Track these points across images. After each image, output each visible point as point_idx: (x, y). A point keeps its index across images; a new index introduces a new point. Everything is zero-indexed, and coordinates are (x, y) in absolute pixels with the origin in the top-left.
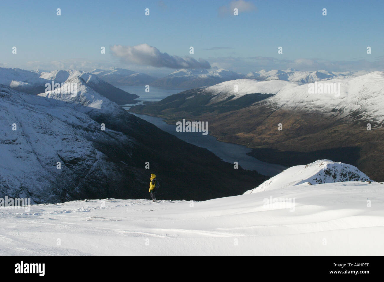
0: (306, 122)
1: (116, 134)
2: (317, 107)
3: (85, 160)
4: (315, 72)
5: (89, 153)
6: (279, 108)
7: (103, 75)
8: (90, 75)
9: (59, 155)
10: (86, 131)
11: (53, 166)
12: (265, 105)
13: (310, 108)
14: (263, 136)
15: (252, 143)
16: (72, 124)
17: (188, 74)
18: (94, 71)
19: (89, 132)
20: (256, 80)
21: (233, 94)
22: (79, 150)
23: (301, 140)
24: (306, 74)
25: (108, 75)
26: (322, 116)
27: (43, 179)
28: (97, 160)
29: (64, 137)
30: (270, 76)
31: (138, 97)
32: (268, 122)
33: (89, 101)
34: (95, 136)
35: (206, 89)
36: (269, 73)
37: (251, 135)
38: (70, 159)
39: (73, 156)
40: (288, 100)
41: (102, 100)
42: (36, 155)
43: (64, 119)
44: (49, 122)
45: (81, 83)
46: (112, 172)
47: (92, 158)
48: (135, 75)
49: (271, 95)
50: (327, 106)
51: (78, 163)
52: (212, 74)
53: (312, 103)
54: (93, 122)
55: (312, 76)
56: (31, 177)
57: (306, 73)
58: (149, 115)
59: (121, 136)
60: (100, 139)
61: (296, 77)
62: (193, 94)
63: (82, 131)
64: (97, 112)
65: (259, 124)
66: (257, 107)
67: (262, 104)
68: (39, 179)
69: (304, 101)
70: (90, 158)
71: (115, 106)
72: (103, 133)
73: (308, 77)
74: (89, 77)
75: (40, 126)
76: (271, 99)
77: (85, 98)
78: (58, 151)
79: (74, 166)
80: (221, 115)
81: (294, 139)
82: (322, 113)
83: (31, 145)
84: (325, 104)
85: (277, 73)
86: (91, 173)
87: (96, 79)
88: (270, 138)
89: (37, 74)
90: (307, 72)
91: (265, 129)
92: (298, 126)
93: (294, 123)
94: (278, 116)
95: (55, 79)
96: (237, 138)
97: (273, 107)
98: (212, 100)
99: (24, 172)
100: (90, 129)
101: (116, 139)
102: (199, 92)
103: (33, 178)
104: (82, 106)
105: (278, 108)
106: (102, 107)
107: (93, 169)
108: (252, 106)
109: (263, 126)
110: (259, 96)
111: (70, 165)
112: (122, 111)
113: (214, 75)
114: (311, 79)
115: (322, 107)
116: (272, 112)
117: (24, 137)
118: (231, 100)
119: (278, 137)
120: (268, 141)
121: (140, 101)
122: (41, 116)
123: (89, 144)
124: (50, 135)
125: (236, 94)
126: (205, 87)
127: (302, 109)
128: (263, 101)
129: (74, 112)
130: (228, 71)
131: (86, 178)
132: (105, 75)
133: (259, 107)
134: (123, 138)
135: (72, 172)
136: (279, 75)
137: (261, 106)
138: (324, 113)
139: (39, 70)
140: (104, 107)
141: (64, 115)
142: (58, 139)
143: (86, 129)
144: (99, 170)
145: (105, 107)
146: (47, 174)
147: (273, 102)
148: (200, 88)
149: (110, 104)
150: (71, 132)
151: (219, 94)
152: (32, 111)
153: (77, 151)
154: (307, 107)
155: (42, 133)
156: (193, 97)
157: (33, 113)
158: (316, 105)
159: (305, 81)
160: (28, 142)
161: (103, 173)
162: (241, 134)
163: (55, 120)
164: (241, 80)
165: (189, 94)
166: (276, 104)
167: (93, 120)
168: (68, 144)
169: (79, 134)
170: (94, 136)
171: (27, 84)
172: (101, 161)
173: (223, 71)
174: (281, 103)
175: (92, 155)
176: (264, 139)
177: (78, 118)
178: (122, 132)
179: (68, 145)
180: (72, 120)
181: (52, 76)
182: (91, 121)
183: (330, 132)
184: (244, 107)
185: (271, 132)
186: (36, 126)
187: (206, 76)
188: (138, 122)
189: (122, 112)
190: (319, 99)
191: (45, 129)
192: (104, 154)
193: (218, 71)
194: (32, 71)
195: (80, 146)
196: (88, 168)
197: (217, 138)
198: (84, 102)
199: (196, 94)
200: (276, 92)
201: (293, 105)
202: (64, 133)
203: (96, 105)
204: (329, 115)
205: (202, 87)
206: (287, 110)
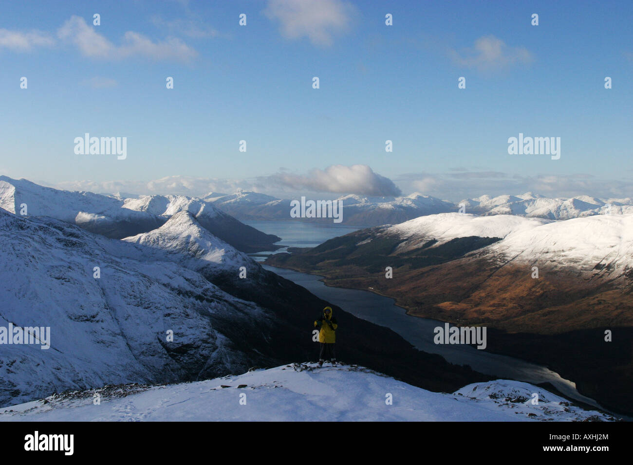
0: (552, 286)
1: (246, 305)
2: (571, 261)
3: (198, 347)
4: (571, 200)
5: (205, 337)
6: (508, 261)
7: (223, 203)
8: (203, 203)
9: (159, 339)
10: (199, 301)
11: (150, 357)
12: (485, 256)
13: (560, 263)
14: (483, 308)
15: (464, 319)
16: (177, 289)
17: (361, 202)
18: (208, 196)
19: (205, 302)
20: (472, 215)
21: (433, 237)
22: (189, 332)
23: (545, 315)
24: (557, 203)
25: (230, 203)
26: (578, 276)
27: (135, 376)
28: (217, 348)
29: (168, 312)
30: (496, 206)
31: (279, 239)
32: (490, 284)
33: (203, 250)
34: (213, 308)
35: (391, 229)
36: (495, 201)
37: (462, 305)
38: (177, 346)
39: (181, 341)
40: (523, 248)
41: (223, 250)
42: (125, 339)
43: (166, 280)
44: (145, 288)
45: (191, 222)
46: (239, 367)
47: (209, 345)
48: (275, 203)
49: (496, 240)
50: (586, 259)
51: (189, 352)
52: (401, 202)
53: (563, 254)
54: (209, 285)
55: (565, 206)
56: (118, 372)
57: (556, 201)
58: (297, 271)
59: (253, 308)
60: (220, 314)
61: (539, 208)
62: (369, 236)
63: (192, 299)
64: (215, 268)
65: (476, 287)
66: (472, 260)
67: (480, 255)
68: (131, 376)
69: (549, 251)
70: (207, 345)
71: (244, 258)
72: (225, 303)
73: (559, 208)
74: (201, 206)
75: (133, 293)
76: (495, 247)
77: (197, 245)
78: (158, 333)
79: (182, 358)
80: (415, 272)
81: (533, 314)
82: (578, 270)
83: (118, 324)
84: (583, 256)
85: (509, 201)
86: (208, 368)
87: (212, 210)
88: (494, 311)
89: (118, 201)
90: (557, 199)
91: (486, 297)
92: (539, 292)
93: (533, 287)
94: (507, 274)
95: (148, 209)
96: (440, 310)
97: (499, 260)
98: (401, 247)
99: (108, 365)
100: (206, 297)
101: (246, 314)
102: (378, 233)
103: (121, 375)
104: (193, 259)
105: (506, 262)
106: (224, 260)
107: (210, 362)
108: (464, 257)
109: (481, 291)
110: (477, 241)
111: (176, 356)
112: (254, 266)
113: (404, 204)
114: (565, 211)
115: (579, 262)
116: (497, 268)
117: (109, 310)
118: (430, 247)
119: (507, 310)
120: (490, 317)
121: (284, 247)
122: (134, 279)
123: (205, 323)
124: (147, 308)
125: (439, 238)
126: (389, 225)
127: (546, 264)
128: (483, 249)
129: (182, 270)
130: (427, 197)
131: (199, 375)
132: (226, 202)
133: (475, 259)
134: (257, 311)
135: (179, 366)
136: (511, 205)
137: (479, 258)
138: (582, 271)
139: (120, 193)
140: (226, 260)
141: (166, 275)
142: (159, 314)
143: (199, 298)
144: (220, 363)
145: (228, 260)
146: (142, 368)
147: (499, 252)
148: (380, 226)
149: (235, 255)
150: (179, 303)
151: (412, 236)
152: (120, 270)
153: (188, 333)
154: (554, 261)
155: (135, 306)
156: (369, 241)
157: (122, 275)
158: (569, 257)
159: (555, 214)
160: (114, 320)
161: (226, 368)
162: (446, 305)
163: (154, 284)
164: (447, 214)
165: (361, 236)
166: (504, 255)
167: (209, 283)
168: (173, 322)
169: (190, 307)
170: (211, 308)
171: (103, 217)
172: (223, 349)
173: (419, 197)
174: (511, 253)
175: (209, 340)
176: (484, 313)
177: (187, 280)
178: (255, 302)
179: (174, 324)
180: (178, 282)
181: (143, 205)
182: (207, 284)
183: (592, 302)
184: (451, 259)
185: (496, 301)
186: (126, 295)
187: (390, 205)
188: (280, 284)
189: (255, 269)
190: (574, 248)
191: (139, 300)
192: (228, 339)
193: (410, 197)
194: (110, 197)
195: (191, 326)
196: (203, 361)
197: (407, 310)
198: (195, 252)
199: (374, 237)
200: (505, 234)
201: (531, 257)
202: (168, 306)
203: (216, 256)
204: (590, 273)
205: (384, 226)
206: (521, 265)
